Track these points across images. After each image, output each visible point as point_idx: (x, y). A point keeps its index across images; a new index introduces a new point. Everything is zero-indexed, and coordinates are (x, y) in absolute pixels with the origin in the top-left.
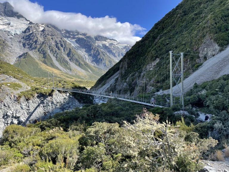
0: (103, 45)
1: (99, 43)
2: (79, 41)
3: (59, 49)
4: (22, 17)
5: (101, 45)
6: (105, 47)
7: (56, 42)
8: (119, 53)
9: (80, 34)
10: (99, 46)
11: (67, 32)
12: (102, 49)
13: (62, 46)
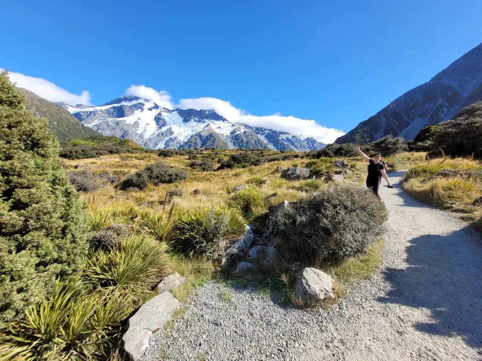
0: (286, 138)
1: (284, 137)
2: (268, 137)
3: (257, 145)
4: (226, 120)
5: (285, 139)
6: (288, 139)
7: (255, 140)
8: (301, 145)
9: (267, 130)
10: (283, 139)
11: (257, 129)
12: (285, 141)
13: (259, 143)
